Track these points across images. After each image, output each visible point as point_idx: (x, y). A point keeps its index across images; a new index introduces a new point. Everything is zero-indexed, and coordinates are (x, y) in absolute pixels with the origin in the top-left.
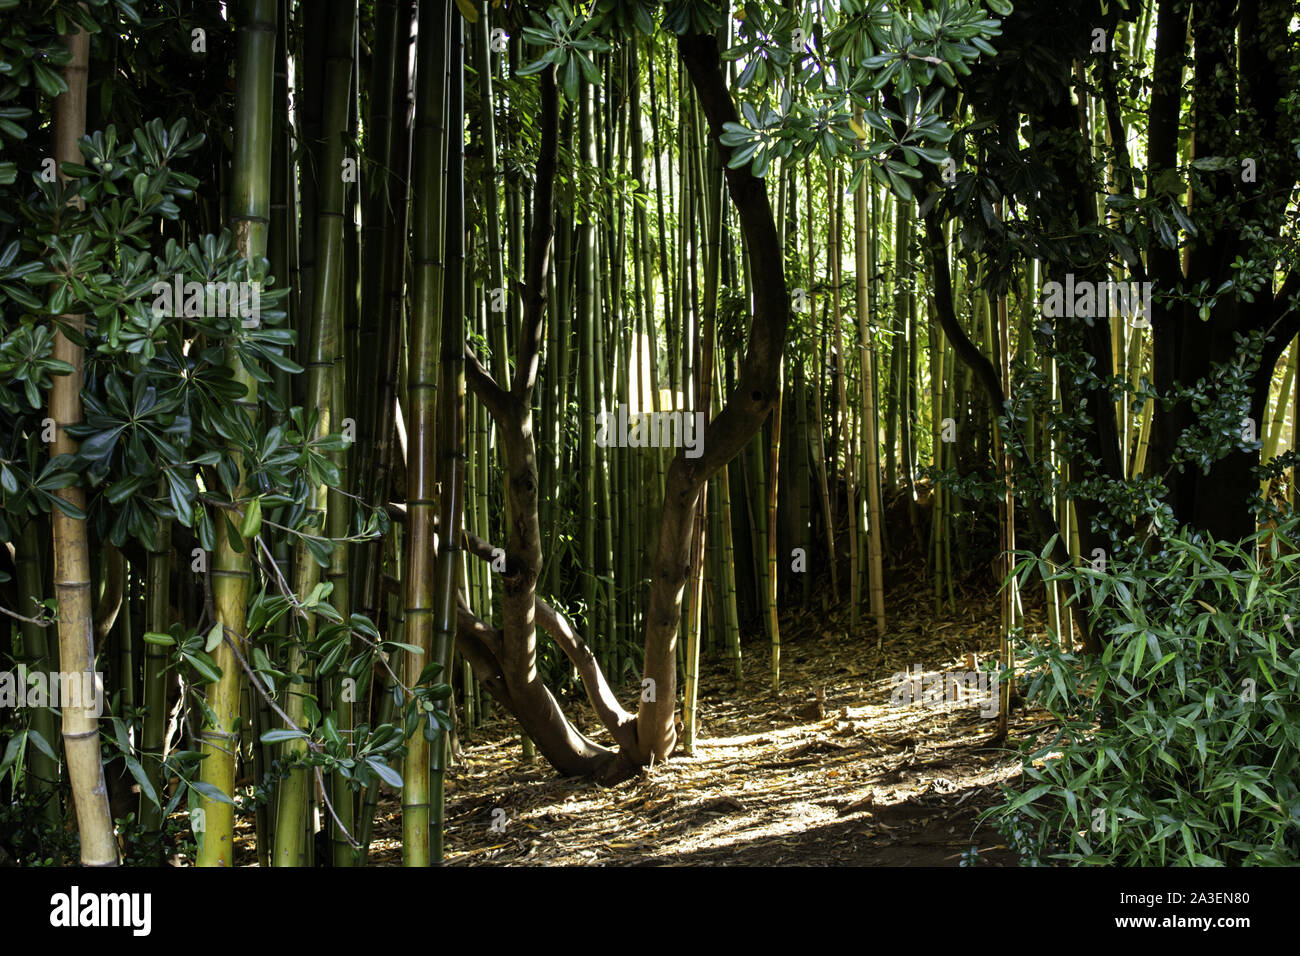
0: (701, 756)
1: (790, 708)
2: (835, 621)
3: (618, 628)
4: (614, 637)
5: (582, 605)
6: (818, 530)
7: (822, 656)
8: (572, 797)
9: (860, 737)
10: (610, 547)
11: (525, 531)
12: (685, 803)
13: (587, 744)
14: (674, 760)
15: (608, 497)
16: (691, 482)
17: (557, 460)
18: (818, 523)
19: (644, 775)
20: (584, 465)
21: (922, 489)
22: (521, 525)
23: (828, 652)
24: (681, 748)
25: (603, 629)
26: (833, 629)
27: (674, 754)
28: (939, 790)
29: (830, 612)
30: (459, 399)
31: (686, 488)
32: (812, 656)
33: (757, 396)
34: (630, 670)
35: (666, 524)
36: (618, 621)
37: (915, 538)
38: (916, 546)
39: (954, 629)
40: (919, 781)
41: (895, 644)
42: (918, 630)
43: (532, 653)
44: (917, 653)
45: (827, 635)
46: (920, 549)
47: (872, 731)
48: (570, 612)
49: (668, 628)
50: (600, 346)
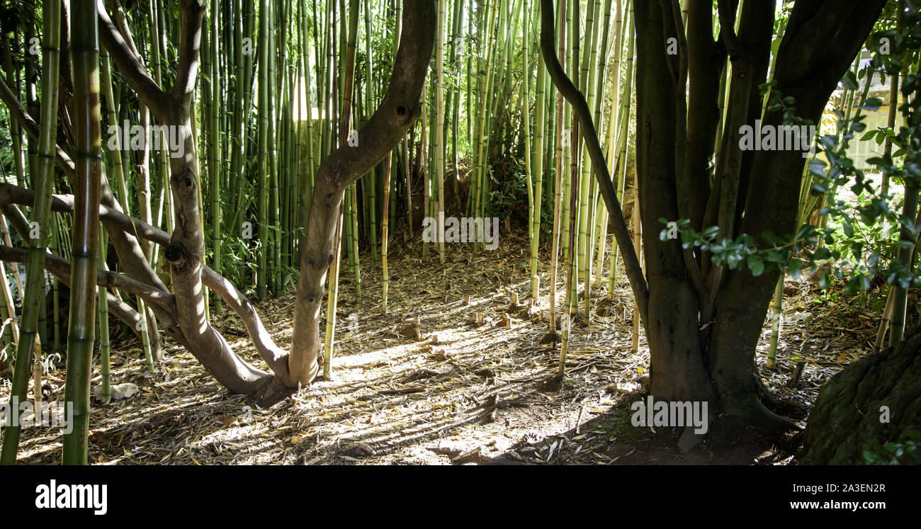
0: (337, 379)
1: (395, 327)
2: (411, 247)
3: (282, 257)
4: (279, 263)
5: (258, 243)
6: (400, 192)
7: (407, 276)
8: (236, 423)
9: (450, 363)
10: (278, 205)
11: (186, 222)
12: (325, 443)
13: (251, 371)
14: (316, 385)
15: (276, 173)
16: (336, 186)
17: (243, 148)
18: (400, 188)
19: (291, 403)
20: (260, 152)
21: (462, 173)
22: (182, 217)
23: (411, 274)
24: (321, 373)
25: (272, 256)
26: (410, 252)
27: (318, 379)
28: (531, 441)
29: (409, 241)
30: (93, 96)
31: (332, 190)
32: (402, 276)
33: (401, 111)
34: (290, 283)
35: (314, 220)
36: (282, 252)
37: (456, 201)
38: (457, 205)
39: (488, 262)
40: (507, 423)
41: (453, 271)
42: (465, 261)
43: (202, 315)
44: (469, 280)
45: (407, 257)
46: (459, 207)
47: (458, 357)
48: (250, 248)
49: (313, 303)
50: (272, 74)
